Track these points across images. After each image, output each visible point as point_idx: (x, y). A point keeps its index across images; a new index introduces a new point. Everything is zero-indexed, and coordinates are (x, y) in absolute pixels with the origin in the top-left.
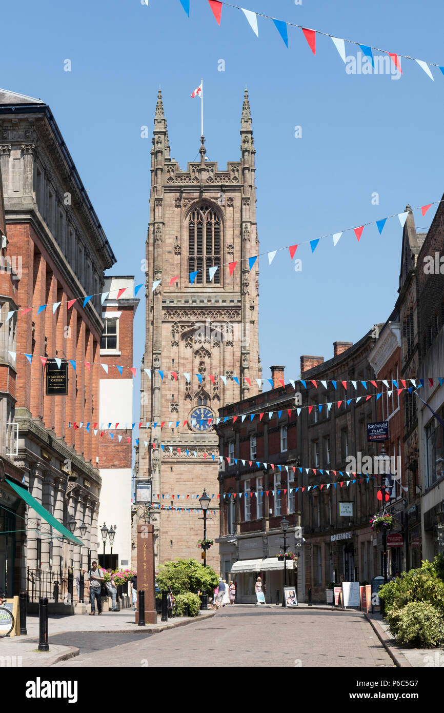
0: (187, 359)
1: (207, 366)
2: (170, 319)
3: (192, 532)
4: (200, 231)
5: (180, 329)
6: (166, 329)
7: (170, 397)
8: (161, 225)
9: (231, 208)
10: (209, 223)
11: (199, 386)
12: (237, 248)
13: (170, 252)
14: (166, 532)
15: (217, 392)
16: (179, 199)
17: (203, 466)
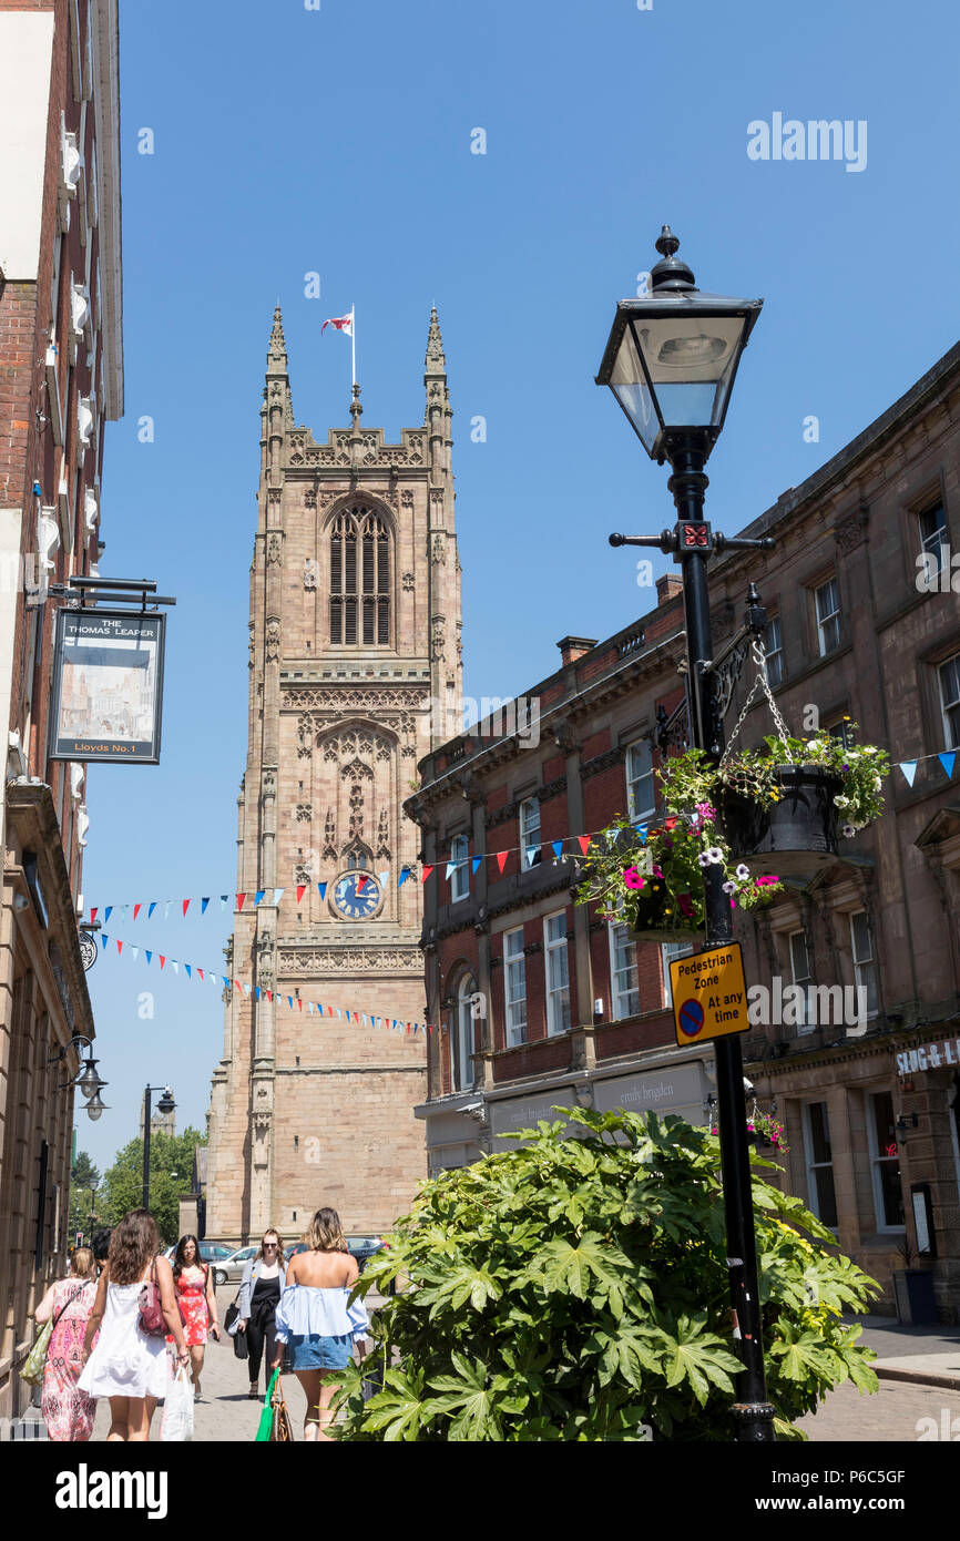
0: (328, 782)
1: (366, 794)
2: (295, 708)
3: (339, 1119)
4: (351, 552)
5: (313, 726)
6: (287, 727)
7: (294, 853)
8: (279, 536)
9: (410, 509)
10: (368, 538)
11: (351, 833)
12: (421, 578)
13: (295, 586)
14: (287, 1120)
15: (386, 843)
16: (313, 493)
17: (358, 985)
